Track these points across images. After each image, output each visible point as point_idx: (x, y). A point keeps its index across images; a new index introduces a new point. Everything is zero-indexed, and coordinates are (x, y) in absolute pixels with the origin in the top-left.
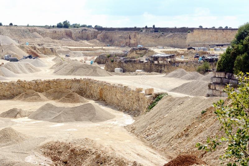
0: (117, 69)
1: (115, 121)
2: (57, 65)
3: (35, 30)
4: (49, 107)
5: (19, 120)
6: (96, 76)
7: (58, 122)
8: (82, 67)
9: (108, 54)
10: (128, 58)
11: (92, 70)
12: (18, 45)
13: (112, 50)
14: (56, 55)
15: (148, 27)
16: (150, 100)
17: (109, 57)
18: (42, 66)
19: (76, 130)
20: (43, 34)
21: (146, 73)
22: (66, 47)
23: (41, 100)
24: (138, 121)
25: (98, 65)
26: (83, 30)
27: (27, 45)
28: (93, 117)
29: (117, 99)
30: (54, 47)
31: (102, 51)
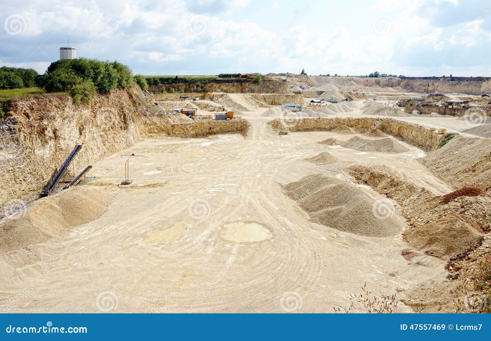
0: (415, 112)
1: (409, 153)
2: (366, 107)
3: (352, 79)
4: (357, 139)
5: (334, 147)
6: (396, 116)
7: (363, 151)
8: (385, 109)
9: (408, 99)
10: (425, 103)
11: (394, 112)
12: (339, 90)
13: (412, 95)
14: (366, 99)
15: (446, 76)
16: (441, 138)
17: (408, 101)
18: (354, 107)
19: (376, 158)
20: (358, 82)
21: (440, 115)
22: (374, 92)
23: (351, 133)
24: (430, 155)
25: (399, 108)
26: (389, 79)
27: (345, 91)
28: (391, 148)
29: (413, 136)
30: (365, 93)
31: (403, 96)
